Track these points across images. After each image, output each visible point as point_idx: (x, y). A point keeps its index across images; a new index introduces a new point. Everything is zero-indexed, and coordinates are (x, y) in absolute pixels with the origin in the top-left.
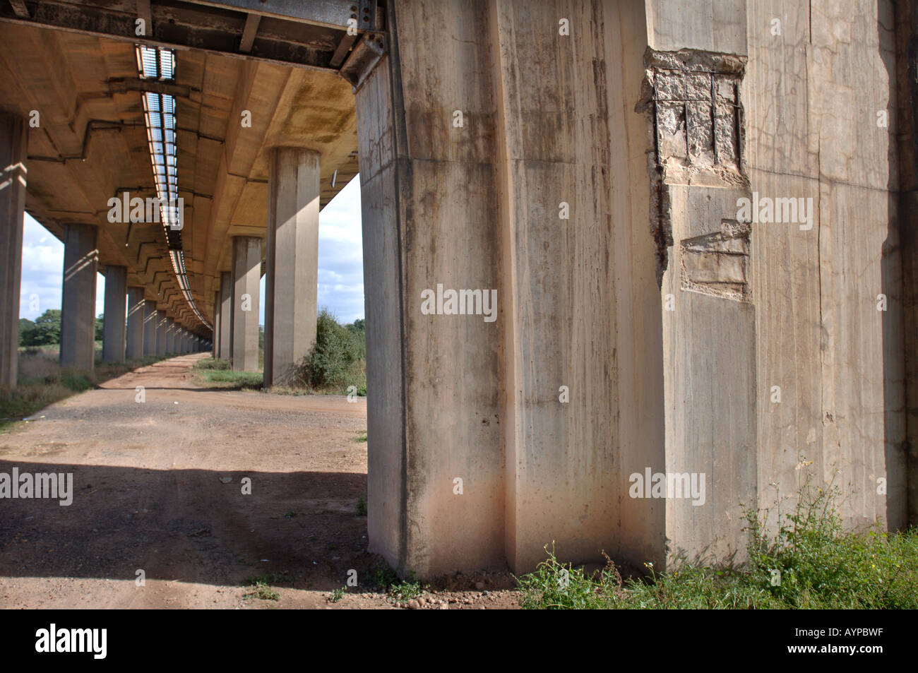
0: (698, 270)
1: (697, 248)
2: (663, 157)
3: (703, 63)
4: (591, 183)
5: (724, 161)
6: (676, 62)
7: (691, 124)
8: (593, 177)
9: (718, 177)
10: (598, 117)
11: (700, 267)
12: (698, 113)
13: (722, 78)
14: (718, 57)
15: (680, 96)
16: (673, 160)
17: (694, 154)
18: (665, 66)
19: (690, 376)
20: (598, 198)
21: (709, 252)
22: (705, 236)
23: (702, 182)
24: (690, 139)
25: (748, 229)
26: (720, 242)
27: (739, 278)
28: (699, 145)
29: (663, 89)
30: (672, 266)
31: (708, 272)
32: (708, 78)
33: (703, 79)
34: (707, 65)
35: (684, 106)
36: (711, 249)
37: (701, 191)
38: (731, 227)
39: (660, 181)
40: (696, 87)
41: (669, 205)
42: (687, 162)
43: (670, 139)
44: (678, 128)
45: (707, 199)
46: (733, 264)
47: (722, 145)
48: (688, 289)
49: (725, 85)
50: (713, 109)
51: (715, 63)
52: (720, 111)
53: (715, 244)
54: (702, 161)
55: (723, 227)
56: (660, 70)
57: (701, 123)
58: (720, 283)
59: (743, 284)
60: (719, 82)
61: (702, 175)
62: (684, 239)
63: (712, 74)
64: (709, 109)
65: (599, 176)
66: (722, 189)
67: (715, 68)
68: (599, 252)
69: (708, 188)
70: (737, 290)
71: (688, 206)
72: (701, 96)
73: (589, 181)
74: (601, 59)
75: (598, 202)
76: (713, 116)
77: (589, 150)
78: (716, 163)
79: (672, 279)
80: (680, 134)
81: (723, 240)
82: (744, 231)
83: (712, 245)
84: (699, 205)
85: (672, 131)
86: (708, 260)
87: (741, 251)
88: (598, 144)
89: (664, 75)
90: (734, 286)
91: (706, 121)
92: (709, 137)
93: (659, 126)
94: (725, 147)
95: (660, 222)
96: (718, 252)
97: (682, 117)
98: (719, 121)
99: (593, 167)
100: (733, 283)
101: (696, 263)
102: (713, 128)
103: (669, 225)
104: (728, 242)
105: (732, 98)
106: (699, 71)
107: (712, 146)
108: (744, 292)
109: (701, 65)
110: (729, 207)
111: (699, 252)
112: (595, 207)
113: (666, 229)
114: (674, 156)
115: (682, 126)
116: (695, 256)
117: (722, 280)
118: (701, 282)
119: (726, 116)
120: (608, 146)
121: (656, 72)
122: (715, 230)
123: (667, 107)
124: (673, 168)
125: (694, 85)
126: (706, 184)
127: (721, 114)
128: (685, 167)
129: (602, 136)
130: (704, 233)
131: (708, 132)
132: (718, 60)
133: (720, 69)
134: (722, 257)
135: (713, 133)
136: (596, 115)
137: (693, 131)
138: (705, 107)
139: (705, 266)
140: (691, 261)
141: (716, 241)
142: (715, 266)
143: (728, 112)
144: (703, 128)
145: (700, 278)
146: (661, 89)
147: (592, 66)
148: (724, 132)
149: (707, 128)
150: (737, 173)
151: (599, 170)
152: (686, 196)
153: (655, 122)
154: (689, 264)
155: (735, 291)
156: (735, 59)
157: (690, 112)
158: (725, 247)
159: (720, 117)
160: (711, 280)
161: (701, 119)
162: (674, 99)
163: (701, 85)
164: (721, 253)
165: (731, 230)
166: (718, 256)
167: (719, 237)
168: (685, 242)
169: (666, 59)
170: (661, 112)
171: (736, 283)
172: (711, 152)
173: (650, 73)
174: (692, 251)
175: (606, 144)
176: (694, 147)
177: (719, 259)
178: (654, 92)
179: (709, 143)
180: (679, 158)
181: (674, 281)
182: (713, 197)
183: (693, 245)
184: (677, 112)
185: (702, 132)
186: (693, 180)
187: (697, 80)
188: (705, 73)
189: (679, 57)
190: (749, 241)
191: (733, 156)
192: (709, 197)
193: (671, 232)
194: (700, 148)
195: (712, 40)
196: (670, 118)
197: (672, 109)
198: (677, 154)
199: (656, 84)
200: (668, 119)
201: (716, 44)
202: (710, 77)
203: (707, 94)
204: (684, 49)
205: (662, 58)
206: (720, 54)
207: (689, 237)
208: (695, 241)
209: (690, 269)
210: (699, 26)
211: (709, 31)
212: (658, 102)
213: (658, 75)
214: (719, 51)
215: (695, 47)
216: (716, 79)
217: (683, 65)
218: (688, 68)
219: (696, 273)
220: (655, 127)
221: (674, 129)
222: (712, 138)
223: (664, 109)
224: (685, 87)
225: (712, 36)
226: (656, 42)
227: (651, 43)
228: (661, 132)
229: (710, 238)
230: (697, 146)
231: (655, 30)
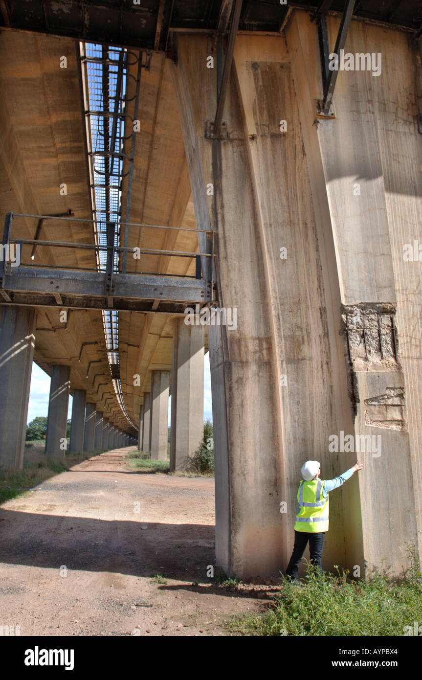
0: (375, 415)
1: (374, 403)
2: (353, 358)
3: (372, 308)
4: (321, 369)
5: (387, 357)
6: (358, 310)
7: (368, 340)
8: (322, 367)
9: (383, 366)
11: (376, 413)
12: (371, 334)
13: (384, 315)
14: (380, 305)
15: (361, 326)
16: (358, 359)
17: (370, 354)
18: (351, 312)
19: (373, 471)
20: (325, 377)
21: (381, 405)
22: (378, 397)
23: (375, 369)
24: (368, 347)
25: (402, 392)
26: (387, 400)
27: (399, 418)
28: (373, 350)
29: (352, 323)
30: (360, 413)
31: (381, 416)
32: (376, 316)
33: (373, 316)
34: (375, 309)
35: (363, 331)
36: (382, 404)
37: (374, 374)
38: (392, 391)
39: (352, 370)
40: (371, 322)
41: (357, 382)
42: (366, 359)
43: (356, 348)
44: (361, 342)
45: (378, 378)
46: (395, 411)
47: (386, 348)
48: (370, 425)
49: (386, 318)
50: (379, 331)
51: (379, 308)
52: (383, 331)
53: (384, 401)
54: (374, 358)
55: (387, 392)
56: (349, 314)
57: (373, 339)
58: (388, 421)
59: (402, 421)
60: (382, 317)
61: (375, 366)
62: (365, 399)
63: (378, 313)
64: (377, 331)
65: (325, 366)
66: (386, 372)
67: (379, 310)
68: (326, 405)
69: (378, 372)
70: (399, 424)
71: (367, 382)
72: (372, 325)
73: (320, 368)
74: (324, 306)
76: (379, 335)
77: (319, 353)
78: (382, 358)
79: (360, 420)
80: (362, 345)
81: (388, 398)
82: (400, 393)
83: (382, 401)
84: (373, 381)
85: (358, 344)
86: (380, 409)
87: (400, 403)
88: (324, 349)
89: (352, 316)
91: (376, 337)
92: (378, 345)
93: (350, 342)
94: (387, 350)
95: (353, 391)
96: (386, 405)
97: (363, 336)
98: (383, 337)
99: (322, 361)
100: (396, 421)
101: (374, 411)
102: (380, 340)
103: (357, 392)
104: (391, 399)
105: (390, 324)
106: (371, 313)
107: (380, 350)
108: (403, 425)
109: (371, 310)
110: (390, 381)
111: (375, 405)
112: (324, 381)
113: (355, 394)
114: (359, 357)
115: (363, 341)
116: (373, 408)
118: (377, 421)
119: (387, 334)
120: (329, 350)
121: (347, 315)
122: (383, 394)
123: (354, 332)
124: (358, 363)
125: (368, 320)
126: (377, 370)
127: (384, 333)
128: (365, 362)
129: (326, 345)
130: (377, 395)
131: (377, 343)
132: (380, 307)
133: (382, 310)
134: (389, 407)
135: (380, 344)
136: (322, 335)
137: (369, 343)
138: (375, 330)
139: (379, 412)
140: (371, 410)
141: (384, 399)
142: (385, 412)
143: (388, 332)
144: (374, 341)
145: (376, 419)
146: (350, 324)
147: (319, 311)
148: (386, 342)
149: (377, 341)
150: (396, 364)
151: (325, 363)
152: (366, 377)
153: (348, 340)
154: (369, 412)
155: (397, 425)
156: (390, 305)
157: (366, 334)
158: (390, 402)
159: (384, 335)
160: (383, 419)
161: (373, 337)
162: (358, 328)
163: (372, 319)
164: (388, 405)
165: (392, 393)
166: (386, 407)
167: (386, 397)
168: (366, 401)
169: (352, 309)
170: (351, 335)
171: (398, 421)
172: (379, 353)
173: (344, 316)
174: (371, 405)
175: (328, 349)
176: (370, 351)
177: (387, 409)
178: (346, 326)
179: (378, 348)
180: (362, 357)
181: (361, 421)
182: (381, 377)
183: (372, 402)
184: (359, 334)
185: (374, 343)
186: (369, 368)
187: (369, 317)
188: (374, 313)
189: (359, 307)
190: (405, 398)
191: (392, 354)
192: (379, 377)
193: (358, 396)
194: (374, 351)
195: (376, 297)
196: (356, 337)
197: (357, 333)
198: (361, 356)
199: (347, 321)
200: (355, 338)
201: (378, 299)
202: (377, 315)
203: (376, 323)
204: (362, 303)
205: (350, 308)
206: (381, 303)
207: (369, 398)
208: (372, 399)
209: (370, 415)
210: (369, 291)
211: (374, 293)
212: (349, 330)
213: (348, 317)
214: (380, 302)
215: (367, 302)
216: (380, 316)
217: (362, 311)
218: (364, 312)
219: (374, 416)
220: (348, 343)
221: (359, 343)
222: (380, 346)
223: (353, 333)
224: (363, 321)
225: (376, 295)
226: (346, 301)
227: (343, 302)
228: (351, 345)
229: (381, 398)
230: (372, 351)
231: (345, 296)
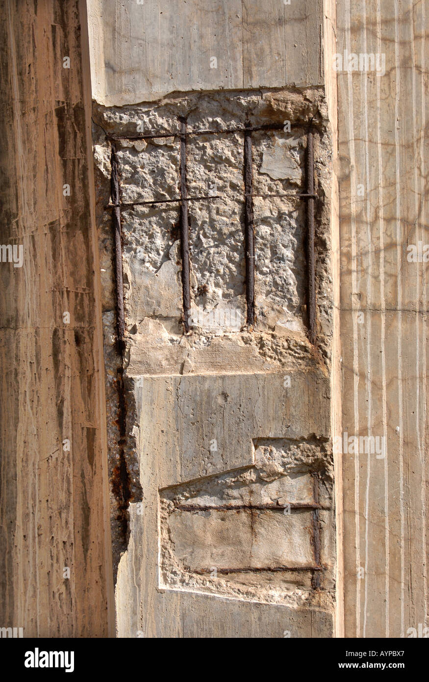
0: (203, 545)
1: (202, 501)
2: (130, 321)
3: (225, 114)
4: (51, 366)
5: (272, 315)
6: (160, 121)
7: (198, 244)
8: (56, 353)
9: (249, 351)
10: (68, 226)
11: (209, 539)
12: (212, 220)
13: (270, 137)
14: (254, 98)
15: (170, 190)
16: (151, 324)
17: (202, 303)
18: (132, 134)
20: (67, 396)
21: (229, 508)
22: (217, 477)
23: (214, 365)
24: (195, 276)
25: (319, 455)
26: (255, 487)
27: (303, 557)
28: (217, 285)
29: (134, 179)
30: (139, 542)
31: (229, 550)
32: (235, 142)
33: (224, 147)
34: (234, 116)
35: (180, 210)
36: (234, 503)
37: (207, 384)
38: (277, 453)
39: (120, 371)
40: (215, 170)
41: (134, 419)
42: (183, 325)
43: (147, 281)
44: (167, 257)
45: (220, 400)
46: (288, 531)
47: (269, 279)
48: (179, 588)
49: (279, 153)
50: (247, 206)
51: (249, 110)
52: (262, 207)
53: (244, 491)
55: (257, 456)
56: (125, 143)
57: (220, 240)
58: (256, 570)
59: (313, 571)
60: (263, 147)
61: (213, 350)
62: (164, 485)
63: (246, 134)
64: (237, 208)
65: (69, 350)
66: (256, 376)
67: (252, 120)
69: (223, 378)
70: (299, 584)
71: (177, 419)
72: (220, 183)
73: (47, 361)
75: (67, 405)
76: (247, 221)
77: (47, 299)
78: (251, 319)
79: (138, 569)
80: (170, 269)
81: (261, 481)
82: (310, 460)
83: (235, 493)
85: (154, 264)
86: (228, 524)
87: (307, 500)
88: (67, 282)
89: (134, 151)
90: (289, 576)
91: (232, 234)
92: (238, 266)
93: (125, 256)
94: (276, 284)
95: (122, 454)
96: (251, 507)
97: (176, 232)
98: (264, 230)
99: (55, 332)
100: (285, 569)
101: (199, 532)
102: (246, 247)
103: (135, 460)
104: (275, 486)
105: (297, 176)
106: (217, 132)
107: (243, 285)
108: (315, 586)
109: (219, 120)
110: (271, 412)
111: (206, 509)
112: (60, 413)
113: (130, 468)
114: (154, 316)
115: (174, 251)
116: (197, 519)
117: (259, 566)
118: (210, 572)
119: (280, 216)
120: (90, 284)
121: (117, 147)
122: (238, 463)
123: (143, 216)
124: (148, 341)
125: (203, 161)
126: (222, 368)
127: (268, 214)
128: (175, 337)
129: (75, 265)
130: (211, 470)
131: (237, 256)
132: (255, 104)
133: (264, 120)
134: (263, 517)
135: (247, 259)
136: (63, 222)
137: (202, 258)
138: (230, 205)
139: (222, 537)
140: (188, 528)
141: (244, 484)
142: (244, 534)
143: (286, 208)
144: (225, 250)
145: (208, 564)
146: (128, 181)
147: (55, 120)
148: (274, 252)
149: (234, 248)
150: (303, 341)
151: (69, 336)
152: (172, 398)
153: (114, 251)
154: (181, 535)
155: (291, 586)
156: (295, 97)
157: (192, 220)
158: (266, 495)
159: (265, 221)
160: (235, 565)
161: (220, 232)
162: (159, 198)
163: (219, 160)
164: (261, 508)
165: (277, 459)
166: (252, 516)
167: (250, 476)
168: (170, 492)
169: (135, 120)
170: (130, 227)
171: (293, 570)
172: (242, 299)
173: (101, 152)
174: (191, 509)
175: (84, 281)
176: (203, 291)
177: (253, 522)
178: (111, 190)
179: (241, 278)
180: (167, 318)
181: (142, 572)
182: (233, 395)
183: (192, 497)
184: (163, 224)
185: (223, 258)
186: (191, 363)
187: (209, 151)
188: (229, 132)
189: (166, 110)
190: (331, 480)
191: (296, 300)
192: (225, 396)
193: (137, 473)
194: (220, 292)
195: (240, 64)
196: (151, 236)
197: (154, 219)
198: (163, 311)
199: (116, 172)
200: (146, 240)
201: (248, 72)
202: (241, 141)
203: (234, 176)
204: (176, 94)
205: (126, 118)
206: (259, 91)
207: (179, 480)
208: (196, 486)
209: (184, 546)
210: (210, 41)
211: (233, 47)
212: (124, 207)
213: (120, 154)
214: (255, 84)
215: (198, 87)
216: (257, 143)
217: (178, 124)
218: (190, 129)
219: (199, 552)
220: (114, 260)
221: (159, 259)
222: (247, 267)
223: (137, 221)
224: (183, 169)
225: (239, 57)
226: (112, 89)
227: (99, 92)
228: (127, 270)
229: (230, 480)
230: (211, 288)
231: (108, 65)
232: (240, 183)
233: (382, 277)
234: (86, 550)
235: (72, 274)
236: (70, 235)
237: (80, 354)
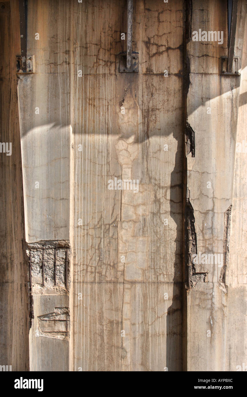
0: (45, 327)
2: (32, 284)
4: (20, 291)
5: (59, 284)
6: (39, 246)
7: (46, 270)
8: (21, 288)
9: (54, 291)
11: (47, 326)
12: (48, 265)
13: (59, 249)
14: (56, 242)
15: (40, 259)
16: (36, 285)
17: (46, 281)
18: (34, 248)
19: (40, 368)
20: (23, 296)
21: (50, 320)
22: (48, 314)
23: (48, 293)
24: (45, 276)
25: (67, 311)
26: (55, 316)
27: (64, 330)
28: (49, 278)
29: (34, 257)
30: (33, 326)
31: (50, 328)
32: (53, 250)
33: (51, 251)
34: (52, 245)
35: (42, 263)
36: (51, 319)
37: (46, 297)
38: (59, 310)
39: (30, 294)
40: (49, 256)
41: (33, 303)
42: (43, 285)
43: (36, 277)
44: (40, 272)
45: (49, 300)
46: (61, 325)
47: (59, 277)
48: (41, 335)
49: (61, 252)
50: (55, 263)
51: (55, 244)
52: (58, 263)
53: (53, 317)
54: (49, 285)
55: (55, 310)
56: (32, 250)
57: (50, 269)
58: (55, 332)
59: (66, 332)
60: (58, 251)
61: (48, 290)
63: (55, 249)
64: (53, 263)
65: (23, 288)
66: (55, 296)
67: (56, 246)
69: (49, 296)
70: (63, 335)
71: (41, 303)
72: (50, 258)
75: (23, 298)
76: (55, 266)
77: (19, 278)
78: (55, 285)
79: (33, 331)
80: (40, 274)
81: (56, 315)
82: (65, 312)
83: (51, 317)
84: (46, 302)
85: (37, 273)
86: (50, 323)
87: (65, 319)
89: (34, 252)
90: (61, 333)
91: (52, 268)
92: (53, 274)
93: (32, 272)
94: (60, 278)
95: (31, 309)
96: (54, 320)
97: (41, 267)
98: (58, 267)
99: (21, 284)
100: (60, 332)
101: (45, 325)
102: (55, 270)
104: (59, 316)
105: (64, 257)
106: (49, 248)
107: (54, 278)
108: (66, 335)
109: (50, 246)
110: (58, 303)
111: (46, 320)
112: (22, 300)
113: (32, 312)
114: (37, 284)
115: (41, 271)
116: (44, 322)
117: (56, 331)
118: (47, 332)
119: (61, 265)
121: (30, 251)
122: (52, 312)
124: (36, 288)
125: (47, 254)
126: (49, 294)
127: (59, 264)
128: (41, 288)
129: (25, 271)
130: (47, 313)
132: (56, 243)
133: (58, 246)
134: (57, 322)
135: (55, 273)
137: (46, 272)
138: (51, 262)
139: (49, 326)
140: (43, 324)
141: (53, 316)
142: (53, 325)
143: (62, 263)
144: (50, 271)
145: (47, 331)
146: (33, 257)
148: (60, 272)
149: (52, 271)
150: (65, 289)
151: (24, 285)
152: (40, 299)
153: (30, 271)
154: (41, 325)
156: (64, 242)
157: (44, 265)
158: (57, 318)
159: (58, 266)
160: (51, 331)
161: (50, 268)
163: (50, 254)
164: (56, 320)
165: (59, 311)
166: (55, 322)
167: (54, 314)
168: (39, 317)
169: (34, 246)
170: (33, 266)
171: (62, 332)
172: (53, 281)
173: (28, 252)
174: (43, 320)
176: (46, 279)
177: (55, 323)
178: (30, 259)
179: (53, 276)
180: (39, 284)
183: (44, 318)
184: (39, 266)
185: (50, 273)
186: (44, 293)
187: (48, 252)
188: (52, 248)
189: (40, 244)
190: (69, 315)
191: (64, 281)
192: (50, 299)
194: (49, 279)
195: (54, 235)
196: (37, 268)
197: (37, 265)
198: (39, 282)
199: (30, 255)
200: (36, 269)
201: (55, 237)
202: (54, 250)
203: (52, 257)
204: (42, 241)
205: (32, 245)
206: (57, 241)
207: (41, 315)
208: (44, 316)
209: (42, 327)
210: (48, 230)
211: (52, 232)
212: (32, 262)
213: (31, 252)
214: (56, 239)
215: (46, 240)
216: (57, 250)
217: (42, 246)
218: (44, 247)
219: (45, 328)
220: (30, 272)
221: (38, 272)
222: (55, 274)
223: (34, 265)
224: (43, 255)
225: (54, 234)
226: (29, 239)
227: (27, 240)
228: (32, 274)
229: (50, 315)
230: (48, 278)
231: (29, 235)
232: (54, 258)
233: (82, 276)
234: (26, 327)
235: (24, 273)
236: (24, 265)
237: (26, 289)
